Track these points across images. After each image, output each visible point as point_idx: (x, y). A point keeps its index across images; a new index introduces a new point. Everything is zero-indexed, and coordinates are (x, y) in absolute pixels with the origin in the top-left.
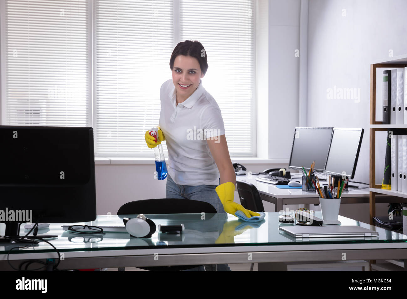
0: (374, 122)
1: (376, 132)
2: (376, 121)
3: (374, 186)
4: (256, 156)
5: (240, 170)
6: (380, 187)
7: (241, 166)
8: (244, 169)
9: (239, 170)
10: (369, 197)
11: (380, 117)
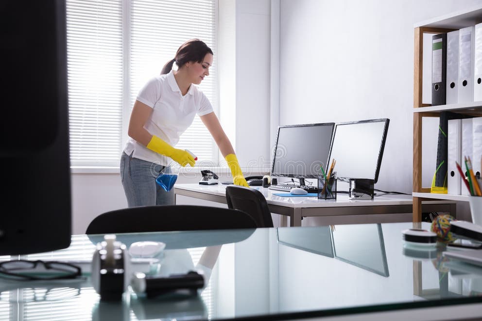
0: (421, 105)
1: (423, 118)
2: (423, 103)
3: (420, 190)
4: (218, 165)
5: (211, 178)
6: (428, 191)
7: (212, 173)
8: (216, 177)
9: (209, 180)
10: (412, 205)
11: (428, 98)
